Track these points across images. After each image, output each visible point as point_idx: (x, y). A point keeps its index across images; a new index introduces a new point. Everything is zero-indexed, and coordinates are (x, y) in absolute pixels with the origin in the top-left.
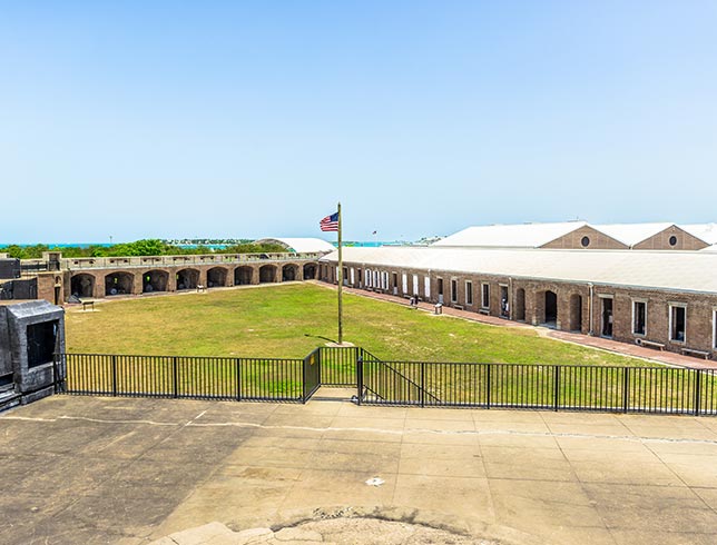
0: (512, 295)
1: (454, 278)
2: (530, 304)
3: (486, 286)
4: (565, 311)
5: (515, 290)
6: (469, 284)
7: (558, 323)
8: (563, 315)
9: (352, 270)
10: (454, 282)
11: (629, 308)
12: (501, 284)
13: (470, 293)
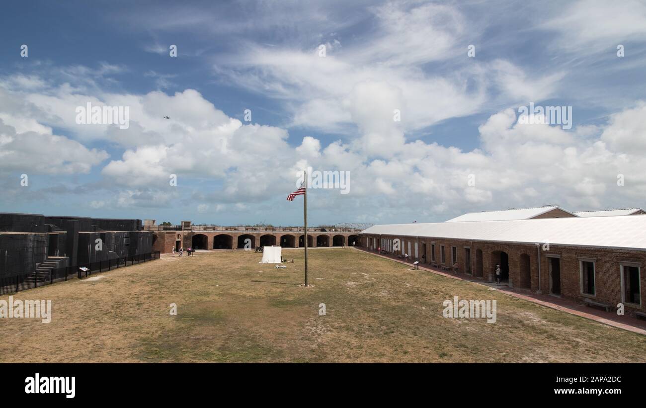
0: (473, 256)
1: (433, 243)
2: (487, 263)
3: (454, 248)
4: (515, 270)
5: (475, 250)
6: (443, 247)
7: (510, 280)
8: (514, 273)
9: (375, 239)
10: (433, 246)
11: (577, 267)
12: (465, 247)
13: (443, 255)
